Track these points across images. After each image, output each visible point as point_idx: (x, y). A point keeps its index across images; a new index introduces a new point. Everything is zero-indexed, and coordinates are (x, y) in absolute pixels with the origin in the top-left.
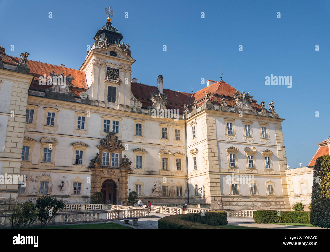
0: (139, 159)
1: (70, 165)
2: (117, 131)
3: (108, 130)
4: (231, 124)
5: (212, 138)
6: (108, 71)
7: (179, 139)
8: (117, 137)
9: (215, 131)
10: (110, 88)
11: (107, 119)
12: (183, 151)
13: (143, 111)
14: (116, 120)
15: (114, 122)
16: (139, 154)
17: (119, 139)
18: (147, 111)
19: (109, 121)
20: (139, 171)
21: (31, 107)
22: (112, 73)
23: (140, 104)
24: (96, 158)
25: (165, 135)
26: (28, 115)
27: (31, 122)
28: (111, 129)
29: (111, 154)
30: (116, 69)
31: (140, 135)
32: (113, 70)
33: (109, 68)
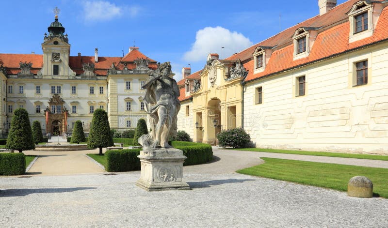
0: (74, 107)
2: (60, 92)
3: (54, 92)
4: (129, 83)
5: (113, 93)
6: (52, 55)
7: (103, 93)
8: (59, 96)
9: (116, 88)
10: (54, 66)
11: (53, 86)
12: (105, 101)
13: (77, 77)
14: (59, 86)
15: (58, 87)
16: (74, 105)
17: (61, 97)
18: (80, 77)
19: (54, 87)
20: (74, 115)
21: (10, 85)
22: (56, 56)
23: (75, 73)
24: (47, 109)
25: (92, 92)
26: (9, 90)
27: (12, 92)
28: (56, 91)
29: (56, 106)
30: (58, 53)
31: (75, 93)
32: (56, 54)
33: (53, 53)
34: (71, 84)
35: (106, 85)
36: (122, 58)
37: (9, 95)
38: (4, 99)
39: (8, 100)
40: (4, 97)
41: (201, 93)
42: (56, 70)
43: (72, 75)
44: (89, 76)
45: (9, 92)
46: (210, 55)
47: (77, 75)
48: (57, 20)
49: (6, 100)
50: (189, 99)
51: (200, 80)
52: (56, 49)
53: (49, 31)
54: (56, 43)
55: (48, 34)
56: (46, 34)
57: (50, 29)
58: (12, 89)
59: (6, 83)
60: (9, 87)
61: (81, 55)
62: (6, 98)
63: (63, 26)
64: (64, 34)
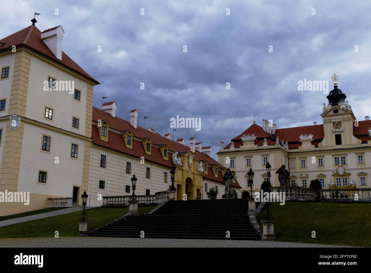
2: (345, 163)
3: (338, 163)
6: (333, 125)
10: (336, 135)
11: (337, 156)
13: (364, 145)
14: (343, 156)
15: (342, 158)
16: (363, 176)
19: (338, 158)
21: (292, 160)
22: (337, 126)
23: (360, 141)
26: (291, 164)
27: (294, 167)
29: (342, 179)
30: (340, 122)
31: (362, 163)
32: (337, 123)
33: (334, 122)
34: (357, 153)
37: (291, 170)
42: (338, 140)
43: (358, 143)
45: (292, 167)
47: (363, 143)
48: (336, 87)
52: (336, 118)
53: (328, 101)
54: (336, 111)
56: (324, 104)
57: (329, 98)
58: (294, 164)
59: (288, 158)
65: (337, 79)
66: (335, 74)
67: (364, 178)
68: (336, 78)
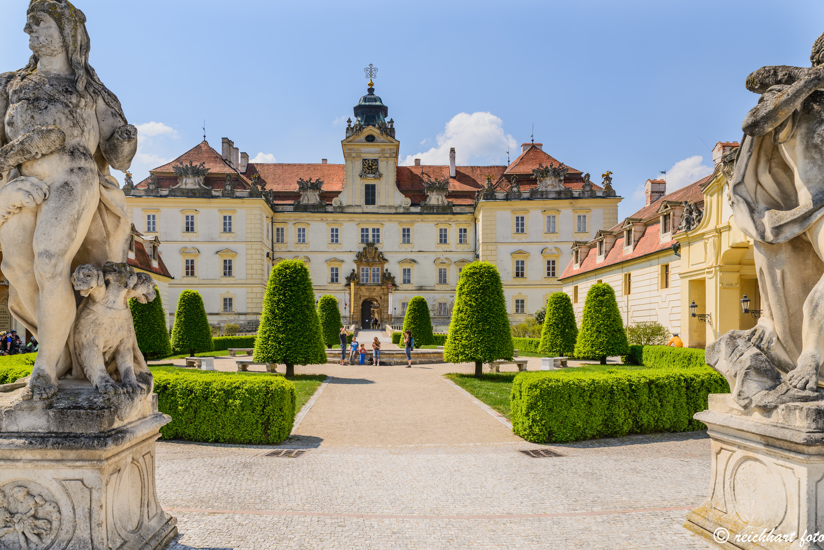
0: (407, 272)
1: (326, 284)
2: (378, 241)
3: (367, 240)
4: (522, 219)
5: (488, 241)
6: (363, 164)
7: (465, 241)
8: (377, 249)
9: (494, 232)
10: (367, 187)
11: (365, 227)
13: (413, 209)
14: (376, 227)
15: (374, 230)
16: (407, 266)
17: (380, 250)
18: (418, 209)
19: (367, 230)
20: (406, 286)
21: (280, 226)
22: (371, 167)
23: (409, 201)
24: (352, 274)
25: (443, 238)
26: (278, 235)
27: (282, 242)
28: (370, 239)
29: (370, 269)
30: (375, 160)
31: (409, 242)
32: (370, 162)
33: (365, 160)
34: (400, 223)
35: (473, 224)
36: (505, 168)
37: (278, 247)
38: (268, 255)
39: (276, 255)
40: (266, 251)
41: (703, 234)
42: (370, 194)
43: (403, 205)
44: (438, 207)
45: (278, 241)
46: (719, 146)
47: (412, 205)
48: (371, 91)
49: (271, 256)
50: (669, 249)
51: (702, 202)
52: (370, 151)
53: (356, 115)
54: (370, 139)
55: (355, 121)
56: (349, 121)
57: (358, 110)
58: (283, 235)
59: (272, 222)
60: (278, 229)
61: (422, 164)
62: (271, 252)
63: (385, 103)
64: (387, 120)
65: (375, 76)
66: (371, 65)
67: (409, 270)
68: (374, 72)
